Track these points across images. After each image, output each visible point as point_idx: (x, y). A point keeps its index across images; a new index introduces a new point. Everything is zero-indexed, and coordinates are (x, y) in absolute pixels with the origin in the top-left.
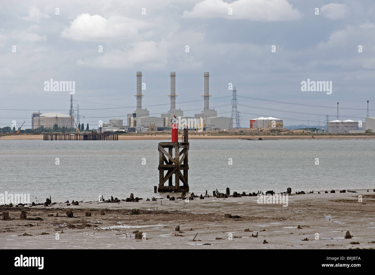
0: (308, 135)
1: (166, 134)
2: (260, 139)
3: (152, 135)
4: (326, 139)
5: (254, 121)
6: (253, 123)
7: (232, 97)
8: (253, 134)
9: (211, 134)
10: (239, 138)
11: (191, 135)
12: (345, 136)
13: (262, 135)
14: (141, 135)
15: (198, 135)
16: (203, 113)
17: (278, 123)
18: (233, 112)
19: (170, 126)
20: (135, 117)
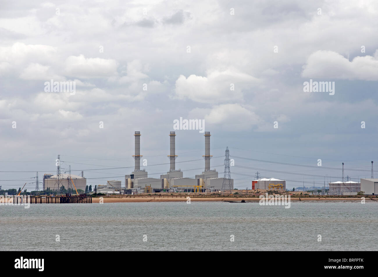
0: (295, 197)
1: (146, 197)
2: (243, 201)
3: (130, 197)
4: (313, 201)
5: (257, 182)
6: (255, 184)
7: (225, 157)
8: (238, 196)
9: (193, 196)
10: (222, 200)
11: (172, 197)
12: (334, 198)
13: (247, 197)
14: (119, 198)
15: (179, 197)
16: (203, 174)
17: (278, 184)
18: (225, 173)
19: (168, 187)
20: (133, 178)
